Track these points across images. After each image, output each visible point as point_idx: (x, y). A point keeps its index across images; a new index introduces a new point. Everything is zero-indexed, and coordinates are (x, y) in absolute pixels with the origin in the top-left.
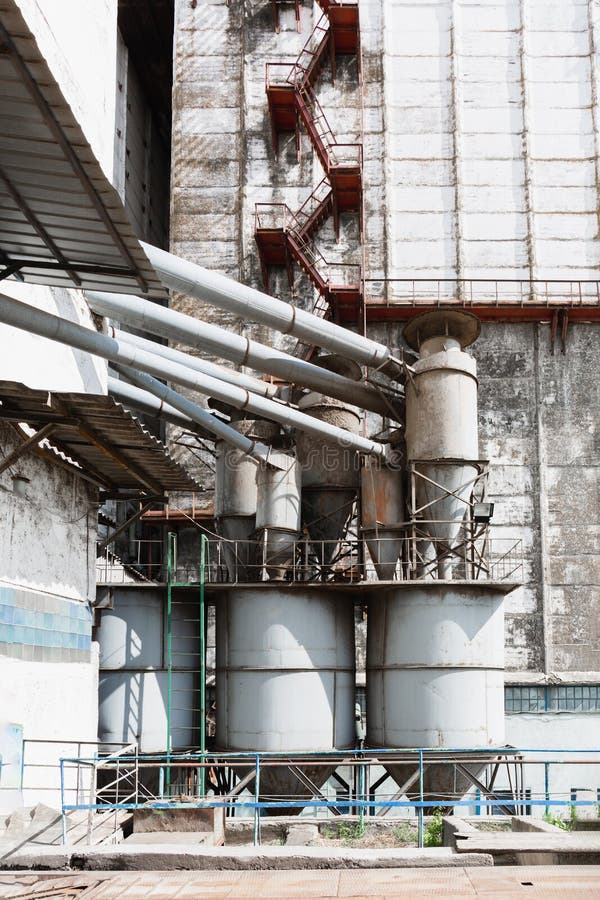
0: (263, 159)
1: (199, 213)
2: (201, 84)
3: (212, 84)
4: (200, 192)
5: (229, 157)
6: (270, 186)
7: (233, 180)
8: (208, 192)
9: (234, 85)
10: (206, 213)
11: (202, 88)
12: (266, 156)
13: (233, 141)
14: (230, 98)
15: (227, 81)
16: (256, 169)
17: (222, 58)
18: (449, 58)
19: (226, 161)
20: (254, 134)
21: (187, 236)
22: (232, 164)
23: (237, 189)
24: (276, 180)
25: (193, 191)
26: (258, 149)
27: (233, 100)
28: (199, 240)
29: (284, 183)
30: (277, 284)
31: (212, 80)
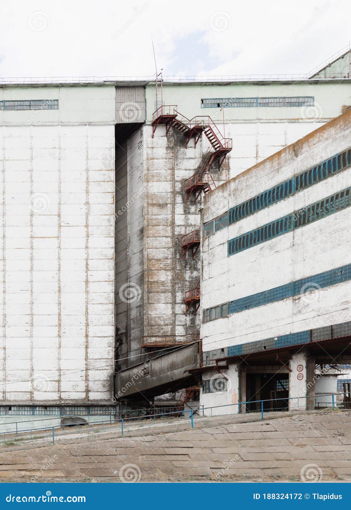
0: (181, 203)
1: (156, 226)
2: (155, 171)
3: (161, 171)
4: (156, 217)
5: (168, 202)
6: (184, 214)
7: (169, 212)
8: (160, 217)
9: (169, 172)
10: (159, 226)
11: (156, 173)
12: (182, 202)
13: (169, 196)
14: (168, 177)
15: (166, 170)
16: (178, 207)
17: (164, 160)
18: (255, 159)
19: (166, 204)
20: (178, 193)
21: (152, 235)
22: (169, 205)
23: (171, 216)
24: (186, 212)
25: (154, 217)
26: (179, 199)
27: (169, 178)
28: (157, 237)
29: (189, 213)
30: (187, 254)
31: (161, 170)
